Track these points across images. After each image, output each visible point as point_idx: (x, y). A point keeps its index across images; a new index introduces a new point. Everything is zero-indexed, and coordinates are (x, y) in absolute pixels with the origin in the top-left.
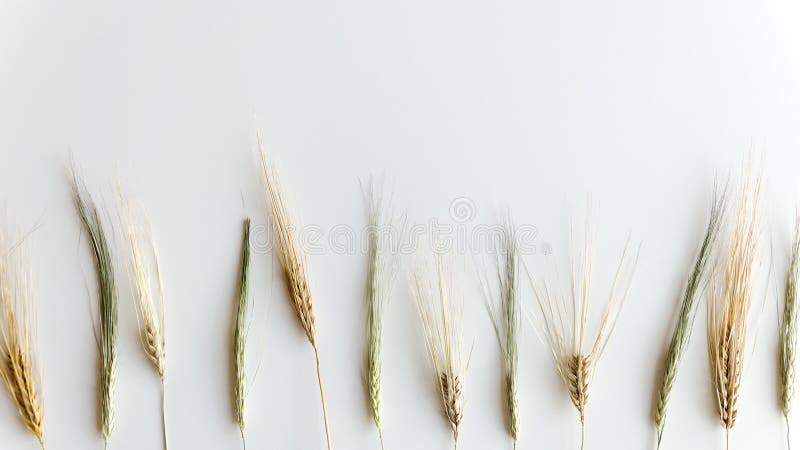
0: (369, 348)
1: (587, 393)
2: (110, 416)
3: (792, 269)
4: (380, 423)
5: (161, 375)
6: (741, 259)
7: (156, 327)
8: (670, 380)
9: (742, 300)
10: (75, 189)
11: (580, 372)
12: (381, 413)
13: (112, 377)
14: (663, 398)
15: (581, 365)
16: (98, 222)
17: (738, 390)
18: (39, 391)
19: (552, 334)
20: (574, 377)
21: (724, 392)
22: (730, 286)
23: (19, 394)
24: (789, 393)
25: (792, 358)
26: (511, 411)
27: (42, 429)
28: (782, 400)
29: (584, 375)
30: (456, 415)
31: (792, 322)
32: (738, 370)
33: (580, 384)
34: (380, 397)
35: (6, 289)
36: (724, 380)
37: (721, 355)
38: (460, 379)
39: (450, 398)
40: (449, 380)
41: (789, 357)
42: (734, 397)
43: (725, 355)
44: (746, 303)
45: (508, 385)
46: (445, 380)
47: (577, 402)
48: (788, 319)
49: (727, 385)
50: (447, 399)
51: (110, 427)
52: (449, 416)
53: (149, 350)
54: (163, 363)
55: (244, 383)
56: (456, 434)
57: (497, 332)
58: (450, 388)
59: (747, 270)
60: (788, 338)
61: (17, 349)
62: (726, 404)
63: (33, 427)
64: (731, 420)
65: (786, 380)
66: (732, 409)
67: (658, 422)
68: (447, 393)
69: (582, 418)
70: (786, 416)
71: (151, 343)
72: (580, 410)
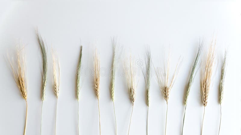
0: (111, 81)
1: (169, 96)
2: (44, 95)
3: (223, 65)
4: (114, 100)
5: (57, 97)
6: (210, 62)
7: (57, 85)
8: (188, 92)
9: (210, 73)
10: (38, 36)
11: (167, 91)
12: (114, 97)
13: (45, 85)
14: (186, 97)
15: (167, 89)
16: (44, 45)
17: (208, 96)
18: (26, 88)
19: (159, 81)
20: (165, 93)
21: (204, 97)
22: (207, 69)
23: (21, 88)
24: (221, 98)
25: (223, 89)
26: (148, 99)
27: (26, 98)
28: (219, 100)
29: (168, 92)
30: (133, 99)
31: (223, 79)
32: (208, 91)
33: (167, 94)
34: (114, 93)
35: (19, 60)
36: (204, 93)
37: (204, 87)
38: (135, 90)
39: (132, 94)
40: (132, 90)
41: (222, 88)
42: (207, 98)
43: (205, 87)
44: (211, 74)
45: (147, 92)
46: (131, 90)
47: (166, 99)
48: (222, 78)
49: (205, 95)
50: (131, 95)
51: (44, 98)
52: (131, 99)
53: (55, 90)
54: (58, 94)
55: (79, 88)
56: (133, 104)
57: (145, 78)
58: (132, 92)
59: (211, 65)
60: (222, 84)
61: (21, 77)
62: (204, 100)
63: (24, 97)
64: (205, 104)
65: (221, 94)
66: (206, 101)
67: (185, 104)
68: (131, 93)
69: (167, 103)
70: (220, 104)
71: (56, 89)
72: (167, 101)
